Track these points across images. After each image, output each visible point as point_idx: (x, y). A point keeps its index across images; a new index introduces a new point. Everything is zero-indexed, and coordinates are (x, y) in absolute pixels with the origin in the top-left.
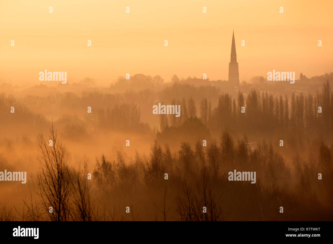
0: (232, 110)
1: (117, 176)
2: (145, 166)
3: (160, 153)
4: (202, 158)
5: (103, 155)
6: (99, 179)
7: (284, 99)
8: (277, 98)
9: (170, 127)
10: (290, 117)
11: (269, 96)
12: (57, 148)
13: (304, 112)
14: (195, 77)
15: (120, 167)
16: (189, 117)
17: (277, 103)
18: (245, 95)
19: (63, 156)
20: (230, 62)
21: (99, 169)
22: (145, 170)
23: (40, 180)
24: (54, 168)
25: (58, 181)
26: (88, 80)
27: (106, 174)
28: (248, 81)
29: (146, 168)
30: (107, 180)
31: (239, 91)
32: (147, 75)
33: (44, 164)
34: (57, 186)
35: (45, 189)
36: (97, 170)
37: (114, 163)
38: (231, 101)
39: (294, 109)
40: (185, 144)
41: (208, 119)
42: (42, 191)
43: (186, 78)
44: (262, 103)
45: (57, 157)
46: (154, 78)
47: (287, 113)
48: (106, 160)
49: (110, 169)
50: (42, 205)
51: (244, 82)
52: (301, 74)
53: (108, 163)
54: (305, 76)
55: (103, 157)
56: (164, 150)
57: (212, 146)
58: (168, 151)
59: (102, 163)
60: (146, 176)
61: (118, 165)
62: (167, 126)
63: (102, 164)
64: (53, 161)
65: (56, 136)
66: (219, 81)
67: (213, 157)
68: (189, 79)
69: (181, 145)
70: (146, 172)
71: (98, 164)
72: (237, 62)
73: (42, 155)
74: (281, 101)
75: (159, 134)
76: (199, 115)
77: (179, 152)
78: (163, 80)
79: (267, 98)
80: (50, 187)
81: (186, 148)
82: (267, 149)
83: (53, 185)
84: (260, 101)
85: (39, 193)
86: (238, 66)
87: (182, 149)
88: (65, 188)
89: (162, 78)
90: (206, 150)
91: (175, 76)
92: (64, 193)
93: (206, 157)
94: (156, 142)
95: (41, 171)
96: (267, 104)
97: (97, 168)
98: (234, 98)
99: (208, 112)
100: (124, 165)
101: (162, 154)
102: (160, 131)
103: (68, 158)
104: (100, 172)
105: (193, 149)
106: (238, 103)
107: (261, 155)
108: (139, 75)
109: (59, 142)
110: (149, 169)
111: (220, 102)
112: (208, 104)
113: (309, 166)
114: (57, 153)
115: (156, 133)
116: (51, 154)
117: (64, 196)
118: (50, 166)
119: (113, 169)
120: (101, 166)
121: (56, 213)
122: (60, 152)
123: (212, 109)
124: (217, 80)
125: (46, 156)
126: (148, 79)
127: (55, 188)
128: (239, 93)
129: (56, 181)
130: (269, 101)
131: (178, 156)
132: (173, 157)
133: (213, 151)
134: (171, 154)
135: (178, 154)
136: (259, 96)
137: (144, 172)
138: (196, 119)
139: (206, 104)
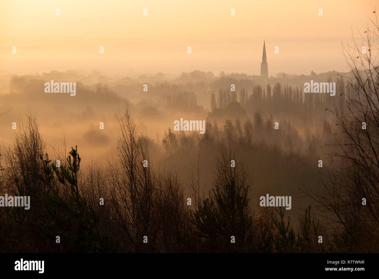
0: (263, 97)
1: (179, 142)
2: (200, 136)
3: (210, 127)
4: (240, 131)
5: (169, 128)
6: (166, 145)
7: (299, 89)
8: (294, 88)
9: (218, 108)
10: (303, 102)
11: (289, 87)
12: (131, 123)
13: (314, 98)
14: (236, 73)
15: (182, 137)
16: (232, 101)
17: (295, 92)
18: (272, 86)
19: (134, 129)
20: (262, 62)
21: (166, 138)
22: (199, 139)
23: (119, 145)
24: (128, 137)
25: (131, 146)
26: (160, 74)
27: (171, 141)
28: (275, 76)
29: (200, 137)
30: (172, 146)
31: (268, 83)
32: (202, 71)
33: (121, 134)
34: (130, 150)
35: (122, 151)
36: (165, 139)
37: (177, 134)
38: (262, 91)
39: (306, 96)
40: (228, 121)
41: (245, 103)
42: (120, 153)
43: (230, 73)
44: (284, 92)
45: (130, 129)
46: (207, 73)
47: (301, 99)
48: (172, 132)
49: (174, 138)
50: (120, 163)
51: (271, 77)
52: (312, 71)
53: (173, 134)
54: (315, 73)
55: (170, 129)
56: (213, 124)
57: (248, 122)
58: (216, 126)
59: (169, 133)
60: (200, 143)
61: (180, 135)
62: (216, 108)
63: (169, 135)
64: (128, 132)
65: (130, 114)
66: (254, 76)
67: (248, 130)
68: (232, 74)
69: (226, 121)
70: (200, 140)
71: (166, 134)
72: (267, 62)
73: (120, 128)
74: (298, 90)
75: (210, 113)
76: (238, 100)
77: (224, 126)
78: (214, 74)
79: (287, 88)
80: (125, 150)
81: (229, 123)
82: (286, 125)
83: (127, 149)
84: (283, 90)
85: (118, 154)
86: (267, 65)
87: (226, 124)
88: (136, 151)
89: (213, 73)
90: (243, 125)
91: (222, 72)
92: (135, 155)
93: (243, 130)
94: (207, 119)
95: (119, 138)
96: (287, 93)
97: (165, 137)
98: (264, 88)
99: (245, 98)
100: (184, 135)
101: (211, 127)
102: (211, 111)
103: (138, 130)
104: (167, 140)
105: (234, 124)
106: (267, 92)
107: (282, 129)
108: (196, 71)
109: (131, 118)
110: (202, 138)
111: (254, 91)
112: (245, 92)
113: (316, 137)
114: (130, 126)
115: (208, 112)
116: (126, 127)
117: (135, 157)
118: (125, 135)
119: (176, 138)
120: (168, 135)
121: (130, 168)
122: (133, 126)
123: (249, 96)
124: (252, 75)
125: (123, 128)
126: (203, 74)
127: (129, 151)
128: (268, 85)
129: (130, 146)
130: (289, 90)
131: (223, 129)
132: (219, 130)
133: (248, 126)
134: (218, 128)
135: (223, 128)
136: (282, 87)
137: (199, 140)
138: (237, 103)
139: (244, 92)
